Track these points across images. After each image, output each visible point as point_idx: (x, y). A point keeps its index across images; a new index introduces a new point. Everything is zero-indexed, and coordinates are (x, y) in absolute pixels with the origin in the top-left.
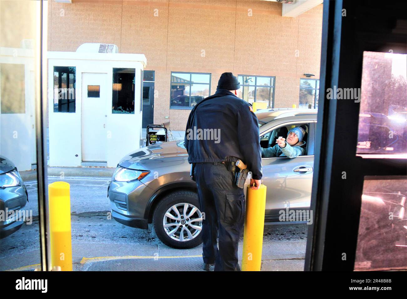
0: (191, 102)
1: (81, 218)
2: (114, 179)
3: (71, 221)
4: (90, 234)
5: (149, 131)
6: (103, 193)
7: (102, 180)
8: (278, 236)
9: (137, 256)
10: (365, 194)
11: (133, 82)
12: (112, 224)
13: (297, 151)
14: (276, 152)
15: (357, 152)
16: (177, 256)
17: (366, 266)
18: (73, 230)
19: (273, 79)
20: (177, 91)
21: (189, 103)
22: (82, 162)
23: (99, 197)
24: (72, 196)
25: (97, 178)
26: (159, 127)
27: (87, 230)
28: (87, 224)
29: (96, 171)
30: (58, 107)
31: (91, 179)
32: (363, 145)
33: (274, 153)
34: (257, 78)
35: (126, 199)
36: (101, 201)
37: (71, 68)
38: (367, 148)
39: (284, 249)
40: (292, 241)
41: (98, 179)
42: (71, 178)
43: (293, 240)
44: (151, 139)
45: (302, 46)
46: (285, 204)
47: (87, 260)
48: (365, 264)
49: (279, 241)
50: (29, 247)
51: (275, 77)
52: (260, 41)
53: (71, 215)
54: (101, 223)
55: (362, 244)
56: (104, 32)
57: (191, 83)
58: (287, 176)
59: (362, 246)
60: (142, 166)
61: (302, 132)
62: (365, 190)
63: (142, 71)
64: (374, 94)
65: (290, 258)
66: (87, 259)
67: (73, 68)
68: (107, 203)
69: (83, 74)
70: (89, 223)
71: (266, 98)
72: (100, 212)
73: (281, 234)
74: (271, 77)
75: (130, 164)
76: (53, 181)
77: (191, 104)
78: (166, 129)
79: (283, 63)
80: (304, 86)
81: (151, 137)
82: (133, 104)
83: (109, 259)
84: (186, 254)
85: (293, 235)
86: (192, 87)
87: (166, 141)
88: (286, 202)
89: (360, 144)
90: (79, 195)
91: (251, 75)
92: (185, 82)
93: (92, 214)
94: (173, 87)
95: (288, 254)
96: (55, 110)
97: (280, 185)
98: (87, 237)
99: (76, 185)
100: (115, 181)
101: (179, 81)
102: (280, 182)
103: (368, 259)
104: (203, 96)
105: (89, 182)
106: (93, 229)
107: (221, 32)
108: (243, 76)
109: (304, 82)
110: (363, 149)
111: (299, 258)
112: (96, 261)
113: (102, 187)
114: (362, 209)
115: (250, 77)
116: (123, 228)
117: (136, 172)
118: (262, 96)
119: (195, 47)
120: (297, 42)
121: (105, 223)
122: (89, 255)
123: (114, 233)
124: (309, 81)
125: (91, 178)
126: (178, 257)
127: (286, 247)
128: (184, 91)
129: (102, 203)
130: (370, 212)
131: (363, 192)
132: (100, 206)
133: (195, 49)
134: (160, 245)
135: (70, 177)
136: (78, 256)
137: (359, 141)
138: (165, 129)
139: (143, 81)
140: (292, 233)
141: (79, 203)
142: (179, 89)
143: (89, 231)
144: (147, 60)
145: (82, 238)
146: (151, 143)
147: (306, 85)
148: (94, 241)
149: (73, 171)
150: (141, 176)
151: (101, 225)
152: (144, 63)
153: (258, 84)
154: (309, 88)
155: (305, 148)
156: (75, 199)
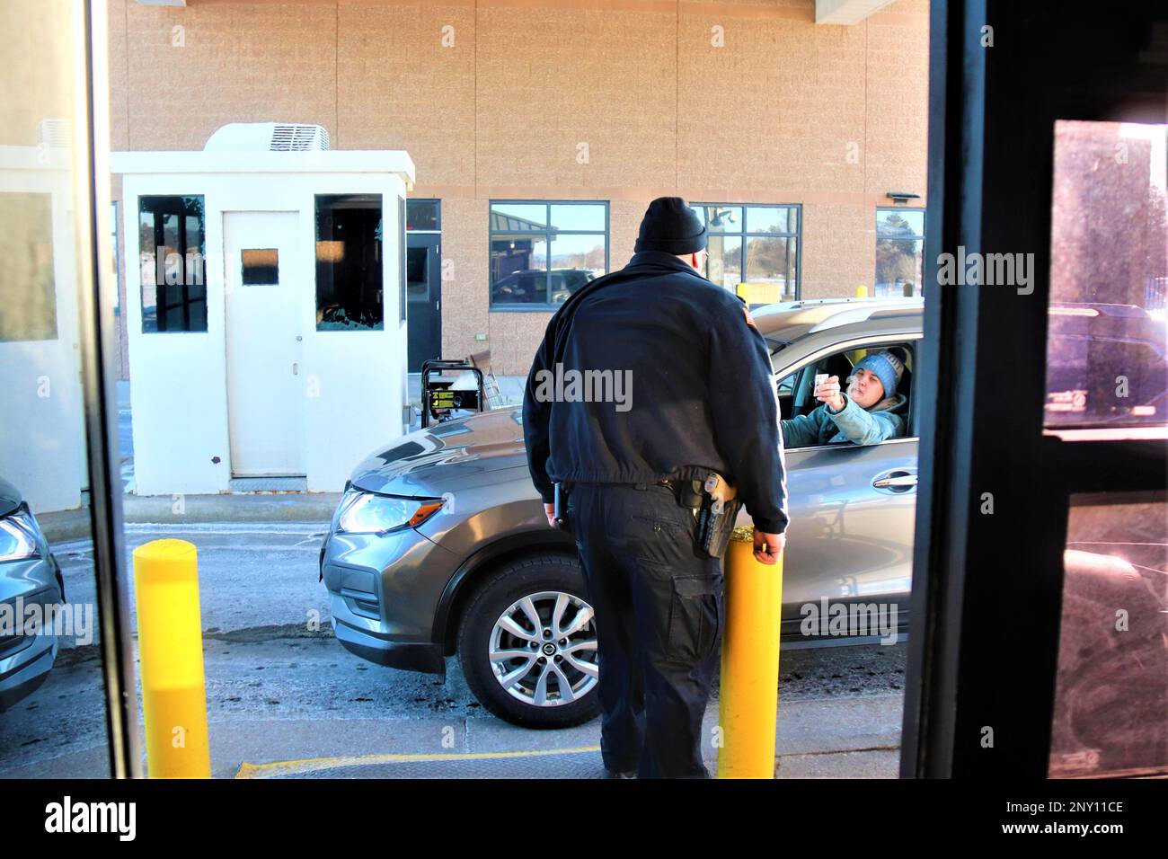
0: (553, 289)
1: (234, 645)
2: (339, 526)
3: (204, 657)
4: (261, 692)
5: (430, 381)
6: (297, 570)
7: (294, 529)
8: (824, 681)
9: (402, 754)
10: (1074, 547)
11: (375, 234)
12: (325, 660)
13: (881, 425)
14: (818, 431)
15: (1046, 424)
16: (522, 751)
17: (1083, 766)
18: (212, 684)
19: (794, 211)
20: (511, 256)
21: (545, 291)
22: (234, 478)
23: (286, 580)
24: (204, 582)
25: (277, 526)
26: (460, 366)
27: (252, 682)
28: (252, 664)
29: (277, 505)
30: (155, 316)
31: (261, 529)
32: (1064, 402)
33: (813, 434)
34: (748, 209)
35: (376, 586)
36: (292, 594)
37: (188, 200)
38: (1075, 409)
39: (843, 720)
40: (866, 696)
41: (282, 530)
42: (201, 529)
43: (869, 692)
44: (436, 404)
45: (880, 111)
46: (842, 585)
47: (254, 770)
48: (1081, 758)
49: (828, 698)
50: (82, 737)
51: (801, 205)
52: (752, 99)
53: (205, 636)
54: (295, 659)
55: (1071, 700)
56: (286, 89)
57: (549, 233)
58: (847, 502)
59: (1070, 704)
60: (419, 484)
61: (895, 367)
62: (1071, 538)
63: (401, 202)
64: (1092, 247)
65: (861, 748)
66: (255, 767)
67: (196, 200)
68: (311, 600)
69: (225, 215)
70: (257, 659)
71: (775, 268)
72: (289, 627)
73: (834, 677)
74: (788, 206)
75: (385, 480)
76: (144, 539)
77: (552, 295)
78: (481, 373)
79: (824, 164)
80: (890, 230)
81: (436, 397)
82: (379, 301)
83: (321, 767)
84: (551, 745)
85: (868, 676)
86: (552, 243)
87: (482, 410)
88: (845, 581)
89: (1056, 399)
90: (227, 578)
91: (728, 201)
92: (534, 228)
93: (266, 634)
94: (496, 246)
95: (853, 734)
96: (147, 327)
97: (827, 530)
98: (254, 703)
99: (217, 547)
100: (341, 532)
101: (514, 227)
102: (824, 520)
103: (1091, 743)
104: (588, 270)
105: (255, 538)
106: (270, 679)
107: (636, 76)
108: (705, 206)
109: (888, 219)
110: (1065, 413)
111: (890, 746)
112: (281, 773)
113: (296, 551)
114: (1066, 592)
115: (726, 209)
116: (361, 674)
117: (404, 502)
118: (763, 264)
119: (558, 122)
120: (863, 98)
121: (306, 658)
122: (261, 757)
123: (334, 687)
124: (904, 216)
125: (260, 526)
126: (526, 754)
127: (850, 714)
128: (530, 258)
129: (295, 599)
130: (1091, 602)
131: (1068, 543)
132: (290, 608)
133: (560, 129)
134: (471, 720)
135: (197, 525)
136: (228, 761)
137: (1053, 391)
138: (478, 371)
139: (406, 232)
140: (866, 670)
141: (228, 600)
142: (515, 252)
143: (259, 685)
144: (417, 167)
145: (239, 705)
146: (436, 416)
147: (893, 226)
148: (274, 715)
149: (207, 507)
150: (418, 516)
151: (293, 666)
152: (407, 176)
153: (749, 230)
154: (903, 234)
155: (905, 415)
156: (216, 590)
